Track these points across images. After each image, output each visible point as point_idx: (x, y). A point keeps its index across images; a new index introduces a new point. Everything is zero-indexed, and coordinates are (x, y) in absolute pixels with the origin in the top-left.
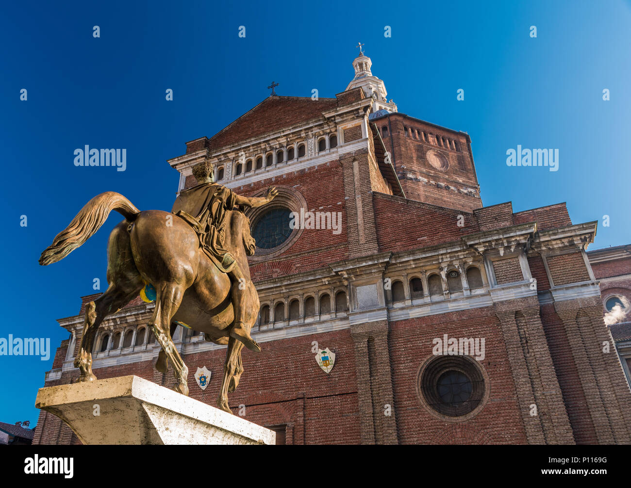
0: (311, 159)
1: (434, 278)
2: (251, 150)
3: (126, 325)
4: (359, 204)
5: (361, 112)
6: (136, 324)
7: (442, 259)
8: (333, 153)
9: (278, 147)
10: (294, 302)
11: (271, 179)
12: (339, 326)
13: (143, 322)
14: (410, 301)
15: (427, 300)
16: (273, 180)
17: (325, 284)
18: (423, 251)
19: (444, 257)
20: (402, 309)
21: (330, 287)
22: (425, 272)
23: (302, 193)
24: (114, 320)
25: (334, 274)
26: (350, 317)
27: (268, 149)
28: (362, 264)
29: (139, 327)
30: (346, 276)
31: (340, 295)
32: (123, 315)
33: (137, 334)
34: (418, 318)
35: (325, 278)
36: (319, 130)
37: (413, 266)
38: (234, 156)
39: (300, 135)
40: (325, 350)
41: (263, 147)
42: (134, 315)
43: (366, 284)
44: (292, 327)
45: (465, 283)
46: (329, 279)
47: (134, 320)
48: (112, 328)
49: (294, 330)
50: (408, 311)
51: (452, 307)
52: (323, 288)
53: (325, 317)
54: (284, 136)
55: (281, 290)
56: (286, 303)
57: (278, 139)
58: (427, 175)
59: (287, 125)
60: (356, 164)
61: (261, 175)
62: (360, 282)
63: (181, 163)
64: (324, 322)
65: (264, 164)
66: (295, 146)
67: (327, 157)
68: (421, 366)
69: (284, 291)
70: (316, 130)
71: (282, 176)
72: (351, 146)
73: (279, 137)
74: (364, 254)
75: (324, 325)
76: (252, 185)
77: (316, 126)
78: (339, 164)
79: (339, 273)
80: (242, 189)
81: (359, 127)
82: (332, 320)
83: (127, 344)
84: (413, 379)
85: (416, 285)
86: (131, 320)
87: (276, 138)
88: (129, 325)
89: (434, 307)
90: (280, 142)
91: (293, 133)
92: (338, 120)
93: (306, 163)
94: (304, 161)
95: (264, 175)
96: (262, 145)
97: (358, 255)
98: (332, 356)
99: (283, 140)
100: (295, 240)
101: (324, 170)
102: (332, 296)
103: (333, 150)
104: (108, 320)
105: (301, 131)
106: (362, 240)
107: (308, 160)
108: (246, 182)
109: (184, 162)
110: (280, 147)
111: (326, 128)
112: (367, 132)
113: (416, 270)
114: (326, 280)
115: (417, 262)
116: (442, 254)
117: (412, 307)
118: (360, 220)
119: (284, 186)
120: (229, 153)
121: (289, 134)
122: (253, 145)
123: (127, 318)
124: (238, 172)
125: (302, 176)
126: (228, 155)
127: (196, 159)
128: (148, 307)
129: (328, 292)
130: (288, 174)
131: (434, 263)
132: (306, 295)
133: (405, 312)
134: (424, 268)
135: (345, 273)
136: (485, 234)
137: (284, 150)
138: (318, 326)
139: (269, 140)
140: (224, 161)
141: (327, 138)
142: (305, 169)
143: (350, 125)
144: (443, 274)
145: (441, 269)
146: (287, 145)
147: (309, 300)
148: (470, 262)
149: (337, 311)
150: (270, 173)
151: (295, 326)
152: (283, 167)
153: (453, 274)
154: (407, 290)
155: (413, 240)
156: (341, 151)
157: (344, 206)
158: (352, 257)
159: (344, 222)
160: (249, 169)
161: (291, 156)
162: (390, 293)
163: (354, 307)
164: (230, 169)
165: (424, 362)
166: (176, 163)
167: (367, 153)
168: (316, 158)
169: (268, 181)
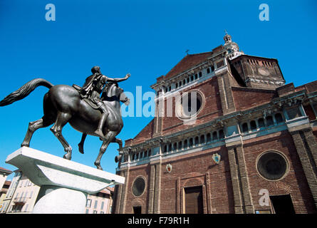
1: (261, 120)
5: (223, 55)
6: (143, 150)
8: (213, 74)
10: (203, 137)
12: (221, 144)
14: (251, 131)
15: (259, 130)
16: (190, 88)
17: (214, 127)
19: (264, 110)
20: (247, 135)
21: (216, 128)
22: (256, 118)
23: (202, 91)
24: (136, 148)
25: (217, 122)
26: (225, 140)
27: (187, 76)
28: (229, 117)
30: (222, 123)
31: (221, 132)
33: (144, 153)
37: (251, 116)
38: (174, 81)
39: (199, 68)
41: (185, 75)
42: (143, 146)
43: (231, 125)
46: (216, 125)
48: (136, 151)
50: (251, 136)
52: (214, 129)
53: (215, 141)
54: (193, 69)
56: (199, 137)
58: (260, 79)
59: (193, 65)
60: (222, 76)
62: (229, 125)
65: (186, 82)
66: (198, 73)
67: (211, 75)
68: (257, 158)
69: (198, 132)
70: (205, 65)
71: (194, 86)
72: (220, 69)
74: (229, 113)
75: (215, 145)
78: (215, 78)
79: (219, 122)
81: (222, 61)
82: (218, 142)
83: (141, 157)
84: (254, 164)
85: (253, 123)
86: (141, 148)
87: (190, 71)
89: (262, 132)
92: (214, 60)
95: (186, 86)
98: (219, 157)
99: (193, 72)
102: (218, 132)
103: (213, 72)
104: (134, 148)
106: (228, 108)
107: (203, 78)
109: (156, 86)
110: (192, 75)
111: (209, 64)
112: (226, 63)
113: (253, 117)
114: (214, 125)
115: (253, 114)
117: (252, 134)
118: (226, 100)
121: (195, 68)
122: (181, 75)
124: (177, 87)
126: (172, 80)
127: (160, 84)
128: (147, 143)
129: (216, 130)
131: (260, 113)
132: (207, 133)
133: (249, 136)
137: (194, 75)
138: (212, 145)
139: (187, 72)
140: (171, 83)
141: (210, 68)
143: (219, 61)
145: (264, 116)
146: (195, 73)
147: (209, 135)
148: (276, 111)
149: (220, 138)
150: (189, 85)
152: (194, 82)
153: (269, 118)
154: (249, 126)
155: (250, 105)
156: (216, 72)
157: (219, 94)
158: (224, 115)
159: (220, 101)
160: (180, 85)
161: (196, 77)
162: (241, 128)
163: (227, 136)
164: (173, 86)
165: (259, 156)
166: (153, 87)
167: (227, 71)
168: (206, 76)
169: (188, 89)
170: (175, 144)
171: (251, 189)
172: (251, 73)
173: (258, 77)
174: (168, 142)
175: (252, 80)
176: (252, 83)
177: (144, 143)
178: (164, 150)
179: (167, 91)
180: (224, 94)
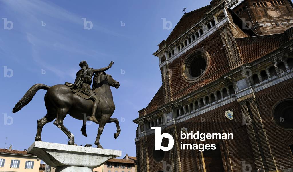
0: (206, 34)
1: (272, 68)
2: (182, 39)
3: (154, 118)
5: (222, 6)
6: (157, 117)
7: (273, 59)
8: (214, 28)
9: (191, 34)
11: (192, 48)
12: (232, 100)
13: (159, 115)
14: (262, 82)
15: (270, 79)
16: (193, 48)
17: (223, 84)
18: (263, 58)
19: (274, 58)
20: (259, 86)
21: (225, 84)
22: (267, 67)
23: (206, 49)
24: (150, 117)
25: (225, 79)
26: (236, 96)
27: (188, 36)
28: (236, 71)
29: (159, 117)
30: (231, 79)
31: (231, 87)
32: (152, 115)
33: (158, 120)
34: (267, 88)
35: (222, 82)
36: (206, 21)
37: (260, 66)
38: (176, 44)
39: (199, 26)
40: (228, 111)
41: (186, 36)
42: (156, 114)
43: (240, 79)
44: (213, 105)
45: (287, 67)
46: (224, 82)
47: (156, 115)
48: (150, 120)
49: (214, 106)
50: (262, 86)
51: (282, 79)
52: (223, 86)
53: (226, 98)
54: (193, 29)
55: (205, 91)
56: (209, 96)
57: (191, 31)
58: (270, 21)
59: (192, 24)
60: (225, 29)
61: (188, 48)
62: (237, 79)
63: (158, 54)
64: (225, 100)
65: (188, 43)
66: (199, 31)
67: (212, 31)
68: (272, 109)
69: (207, 91)
71: (196, 45)
72: (221, 22)
73: (191, 30)
74: (237, 67)
75: (226, 101)
76: (185, 53)
77: (204, 20)
78: (218, 33)
79: (227, 78)
80: (182, 56)
81: (223, 13)
82: (229, 98)
84: (270, 115)
85: (264, 73)
86: (155, 116)
87: (190, 31)
88: (155, 117)
89: (274, 81)
90: (192, 31)
91: (196, 26)
92: (213, 13)
93: (204, 37)
94: (203, 36)
95: (189, 47)
96: (185, 35)
97: (235, 68)
98: (232, 113)
99: (193, 31)
100: (207, 70)
101: (212, 36)
102: (227, 88)
103: (214, 27)
104: (148, 118)
105: (199, 24)
106: (235, 61)
107: (205, 35)
108: (183, 52)
109: (159, 53)
110: (193, 34)
111: (209, 19)
112: (227, 14)
113: (262, 67)
114: (222, 83)
115: (262, 63)
116: (273, 57)
117: (263, 84)
118: (232, 54)
119: (198, 49)
120: (174, 43)
121: (195, 27)
122: (182, 37)
123: (154, 115)
124: (179, 50)
125: (204, 42)
126: (174, 44)
127: (162, 50)
128: (159, 110)
129: (225, 87)
130: (198, 44)
131: (270, 62)
132: (216, 91)
133: (260, 87)
134: (265, 65)
135: (230, 77)
138: (223, 102)
139: (187, 33)
140: (173, 47)
141: (210, 23)
142: (204, 39)
143: (218, 13)
144: (275, 65)
145: (274, 63)
146: (195, 32)
147: (218, 93)
148: (287, 56)
149: (230, 94)
150: (191, 46)
151: (214, 104)
152: (196, 41)
153: (280, 64)
154: (260, 77)
155: (258, 54)
156: (217, 26)
157: (224, 49)
158: (231, 70)
159: (226, 56)
160: (183, 47)
161: (198, 36)
162: (252, 80)
163: (237, 91)
164: (176, 50)
165: (273, 107)
166: (156, 54)
167: (229, 23)
168: (208, 33)
169: (191, 49)
170: (187, 108)
171: (269, 140)
172: (260, 18)
173: (268, 20)
174: (179, 106)
175: (261, 25)
176: (261, 29)
177: (156, 111)
178: (176, 115)
179: (170, 56)
180: (228, 48)
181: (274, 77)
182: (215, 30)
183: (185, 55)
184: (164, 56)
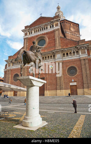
1: (71, 53)
4: (57, 39)
5: (58, 20)
9: (42, 27)
10: (46, 57)
12: (53, 61)
15: (69, 57)
18: (69, 48)
21: (52, 54)
22: (69, 52)
23: (47, 37)
25: (53, 52)
26: (55, 60)
30: (55, 52)
31: (54, 56)
34: (67, 60)
37: (67, 51)
38: (34, 29)
43: (59, 54)
45: (76, 54)
48: (14, 62)
51: (73, 58)
53: (51, 60)
56: (44, 57)
58: (70, 32)
59: (44, 23)
60: (57, 31)
61: (39, 33)
62: (57, 54)
65: (40, 31)
66: (46, 27)
69: (44, 55)
70: (50, 24)
72: (56, 27)
73: (42, 25)
74: (58, 49)
78: (54, 31)
81: (58, 23)
85: (67, 54)
92: (54, 22)
93: (47, 31)
96: (39, 27)
101: (51, 32)
102: (52, 56)
105: (47, 24)
106: (58, 46)
108: (36, 34)
111: (51, 24)
112: (59, 25)
116: (72, 49)
117: (66, 58)
118: (57, 42)
119: (44, 35)
121: (44, 25)
122: (37, 27)
124: (35, 32)
125: (47, 33)
127: (27, 30)
130: (44, 33)
131: (70, 50)
136: (80, 45)
137: (44, 28)
140: (32, 30)
141: (52, 26)
143: (56, 23)
144: (72, 52)
147: (48, 57)
148: (77, 50)
149: (53, 59)
151: (46, 61)
152: (43, 31)
153: (74, 52)
155: (67, 46)
156: (54, 28)
157: (55, 39)
158: (56, 49)
159: (55, 42)
160: (37, 32)
161: (45, 29)
162: (62, 55)
163: (56, 58)
164: (33, 32)
165: (68, 67)
166: (23, 31)
167: (59, 29)
168: (49, 30)
169: (41, 34)
173: (70, 31)
175: (67, 32)
179: (30, 34)
180: (57, 40)
181: (71, 57)
182: (53, 30)
183: (37, 36)
184: (27, 33)
